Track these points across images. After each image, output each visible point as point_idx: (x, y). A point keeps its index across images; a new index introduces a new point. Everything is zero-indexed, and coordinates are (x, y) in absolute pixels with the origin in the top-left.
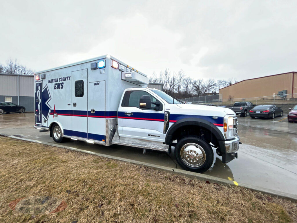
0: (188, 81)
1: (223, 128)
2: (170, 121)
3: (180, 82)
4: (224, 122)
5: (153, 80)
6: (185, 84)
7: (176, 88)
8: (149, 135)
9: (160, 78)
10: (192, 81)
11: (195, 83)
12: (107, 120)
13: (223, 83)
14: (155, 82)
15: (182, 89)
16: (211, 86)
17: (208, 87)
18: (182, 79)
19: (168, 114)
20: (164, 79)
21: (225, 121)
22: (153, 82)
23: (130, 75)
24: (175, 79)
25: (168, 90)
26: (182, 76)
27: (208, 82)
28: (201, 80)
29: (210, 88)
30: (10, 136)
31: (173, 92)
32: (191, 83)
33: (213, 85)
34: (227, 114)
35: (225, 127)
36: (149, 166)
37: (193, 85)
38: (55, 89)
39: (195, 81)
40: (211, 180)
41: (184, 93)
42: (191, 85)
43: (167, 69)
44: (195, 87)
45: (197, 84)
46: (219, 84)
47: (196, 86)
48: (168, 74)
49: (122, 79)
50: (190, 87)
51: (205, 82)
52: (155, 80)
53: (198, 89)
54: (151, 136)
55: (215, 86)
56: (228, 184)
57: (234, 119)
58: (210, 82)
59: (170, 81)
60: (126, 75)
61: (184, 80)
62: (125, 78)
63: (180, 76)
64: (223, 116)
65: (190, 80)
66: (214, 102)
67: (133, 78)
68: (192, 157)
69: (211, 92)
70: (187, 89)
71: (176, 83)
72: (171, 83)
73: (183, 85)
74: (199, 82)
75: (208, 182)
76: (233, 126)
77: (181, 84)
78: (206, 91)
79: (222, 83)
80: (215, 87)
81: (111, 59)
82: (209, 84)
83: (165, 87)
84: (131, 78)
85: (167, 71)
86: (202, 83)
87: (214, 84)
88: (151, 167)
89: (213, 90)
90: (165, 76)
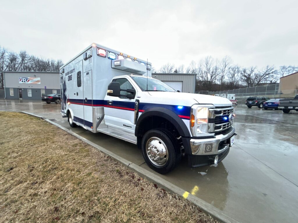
0: (235, 70)
1: (189, 121)
2: (139, 110)
3: (224, 72)
4: (191, 114)
5: (191, 70)
6: (231, 73)
7: (218, 78)
8: (124, 125)
9: (199, 68)
10: (241, 69)
11: (245, 71)
12: (94, 108)
13: (289, 69)
14: (193, 73)
15: (227, 79)
16: (269, 74)
17: (264, 76)
18: (226, 68)
19: (137, 103)
20: (204, 68)
21: (192, 112)
22: (191, 73)
23: (119, 63)
24: (218, 68)
25: (209, 81)
26: (226, 64)
27: (264, 69)
28: (254, 67)
29: (267, 76)
30: (46, 119)
31: (214, 83)
32: (238, 72)
33: (272, 73)
34: (198, 103)
35: (193, 121)
36: (112, 157)
37: (242, 74)
38: (68, 81)
39: (245, 69)
40: (159, 184)
41: (228, 84)
42: (239, 74)
43: (209, 58)
44: (245, 76)
45: (248, 72)
46: (282, 71)
47: (246, 74)
48: (209, 63)
49: (112, 67)
50: (238, 77)
51: (260, 70)
52: (193, 71)
53: (248, 79)
54: (126, 126)
55: (275, 73)
56: (176, 194)
57: (209, 111)
58: (268, 69)
59: (211, 71)
60: (116, 63)
61: (229, 68)
62: (115, 66)
63: (224, 64)
64: (190, 106)
65: (238, 68)
66: (268, 94)
67: (122, 66)
68: (153, 153)
69: (269, 82)
70: (233, 79)
71: (218, 73)
72: (212, 72)
73: (228, 75)
74: (250, 70)
75: (156, 185)
76: (207, 120)
77: (225, 74)
78: (260, 81)
79: (287, 70)
80: (275, 76)
81: (97, 47)
82: (265, 71)
83: (205, 78)
84: (120, 66)
85: (209, 59)
86: (256, 72)
87: (273, 71)
88: (113, 158)
89: (271, 79)
90: (205, 65)
